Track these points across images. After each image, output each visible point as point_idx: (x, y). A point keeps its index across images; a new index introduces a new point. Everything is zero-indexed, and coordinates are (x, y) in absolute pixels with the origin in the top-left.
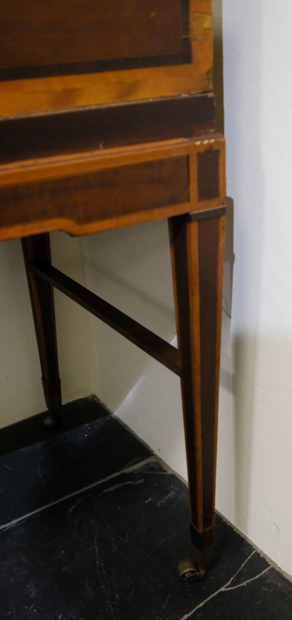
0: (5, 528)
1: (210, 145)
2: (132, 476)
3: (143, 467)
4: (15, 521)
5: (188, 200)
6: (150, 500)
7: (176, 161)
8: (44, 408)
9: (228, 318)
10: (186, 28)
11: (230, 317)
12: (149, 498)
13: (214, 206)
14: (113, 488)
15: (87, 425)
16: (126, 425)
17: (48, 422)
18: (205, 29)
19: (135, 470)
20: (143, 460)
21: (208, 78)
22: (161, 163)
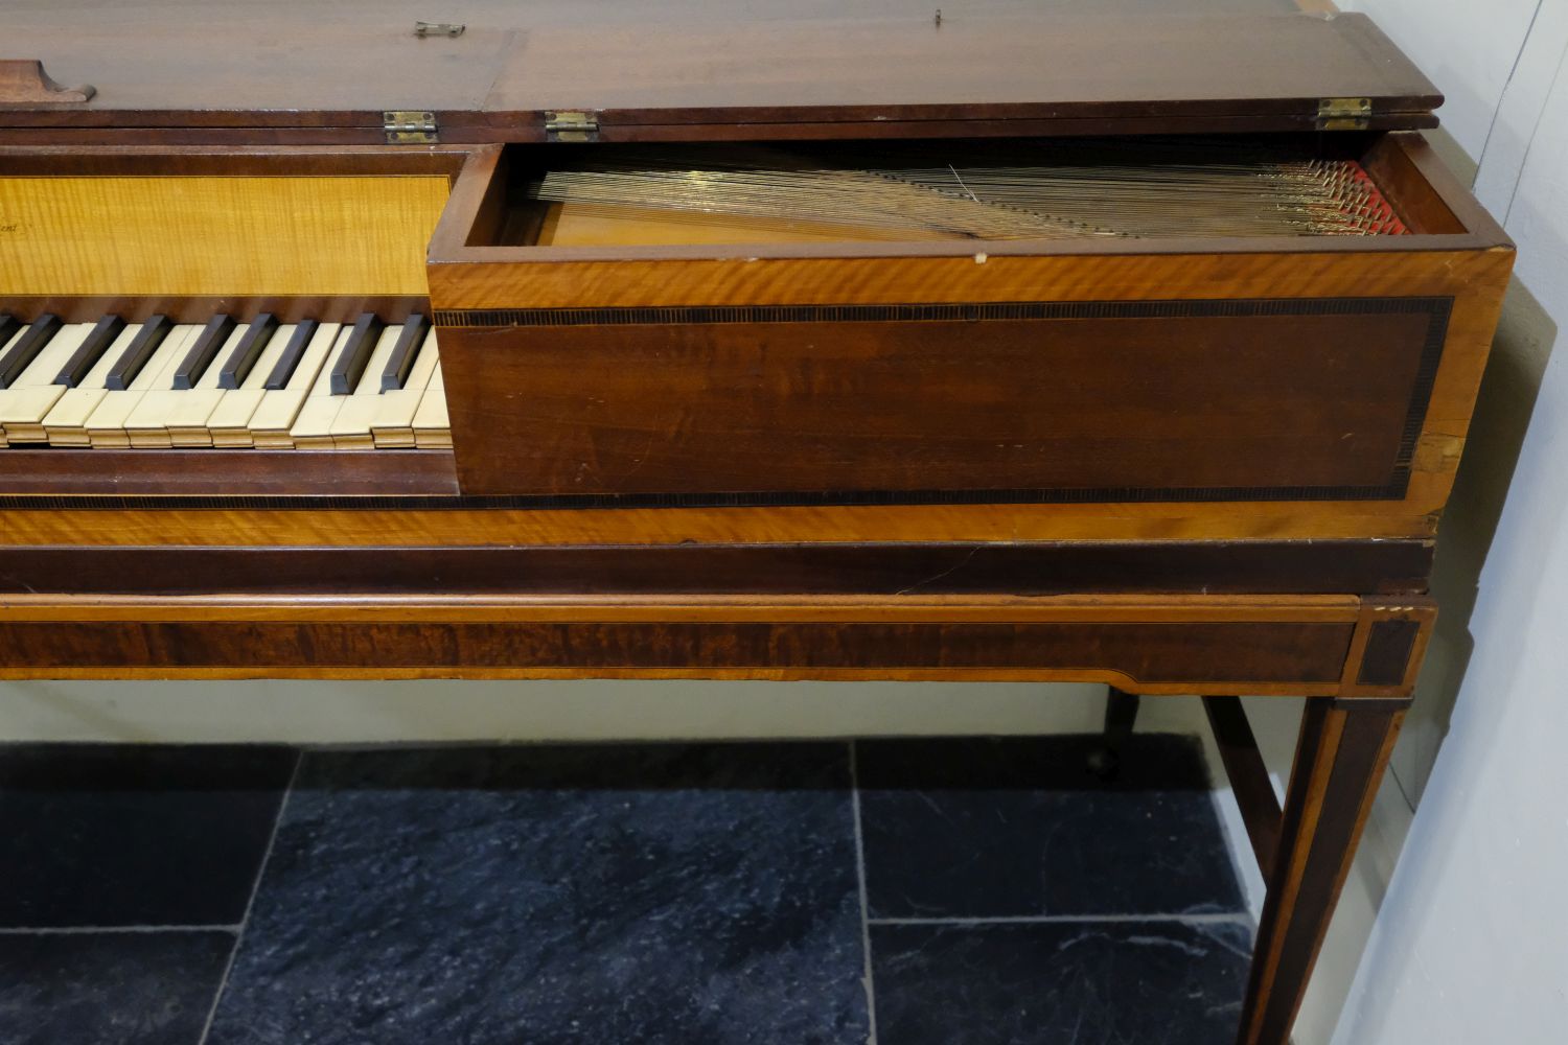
0: (956, 924)
1: (1405, 615)
2: (1188, 934)
3: (1217, 927)
4: (976, 921)
5: (1339, 679)
6: (1199, 995)
7: (1332, 628)
8: (1097, 726)
9: (1410, 812)
10: (1408, 452)
11: (1414, 811)
12: (1198, 991)
13: (1386, 694)
14: (1148, 940)
15: (1159, 794)
16: (1226, 827)
17: (1096, 761)
18: (1445, 457)
19: (1200, 925)
20: (1225, 912)
21: (1431, 521)
22: (1300, 627)
